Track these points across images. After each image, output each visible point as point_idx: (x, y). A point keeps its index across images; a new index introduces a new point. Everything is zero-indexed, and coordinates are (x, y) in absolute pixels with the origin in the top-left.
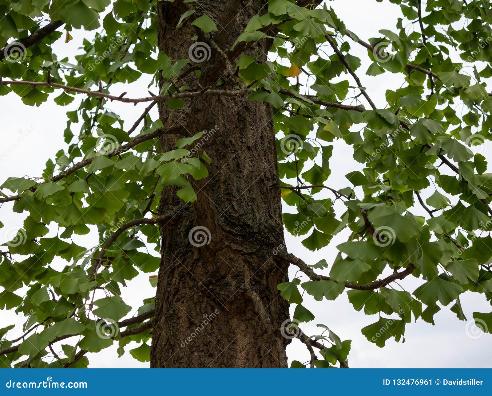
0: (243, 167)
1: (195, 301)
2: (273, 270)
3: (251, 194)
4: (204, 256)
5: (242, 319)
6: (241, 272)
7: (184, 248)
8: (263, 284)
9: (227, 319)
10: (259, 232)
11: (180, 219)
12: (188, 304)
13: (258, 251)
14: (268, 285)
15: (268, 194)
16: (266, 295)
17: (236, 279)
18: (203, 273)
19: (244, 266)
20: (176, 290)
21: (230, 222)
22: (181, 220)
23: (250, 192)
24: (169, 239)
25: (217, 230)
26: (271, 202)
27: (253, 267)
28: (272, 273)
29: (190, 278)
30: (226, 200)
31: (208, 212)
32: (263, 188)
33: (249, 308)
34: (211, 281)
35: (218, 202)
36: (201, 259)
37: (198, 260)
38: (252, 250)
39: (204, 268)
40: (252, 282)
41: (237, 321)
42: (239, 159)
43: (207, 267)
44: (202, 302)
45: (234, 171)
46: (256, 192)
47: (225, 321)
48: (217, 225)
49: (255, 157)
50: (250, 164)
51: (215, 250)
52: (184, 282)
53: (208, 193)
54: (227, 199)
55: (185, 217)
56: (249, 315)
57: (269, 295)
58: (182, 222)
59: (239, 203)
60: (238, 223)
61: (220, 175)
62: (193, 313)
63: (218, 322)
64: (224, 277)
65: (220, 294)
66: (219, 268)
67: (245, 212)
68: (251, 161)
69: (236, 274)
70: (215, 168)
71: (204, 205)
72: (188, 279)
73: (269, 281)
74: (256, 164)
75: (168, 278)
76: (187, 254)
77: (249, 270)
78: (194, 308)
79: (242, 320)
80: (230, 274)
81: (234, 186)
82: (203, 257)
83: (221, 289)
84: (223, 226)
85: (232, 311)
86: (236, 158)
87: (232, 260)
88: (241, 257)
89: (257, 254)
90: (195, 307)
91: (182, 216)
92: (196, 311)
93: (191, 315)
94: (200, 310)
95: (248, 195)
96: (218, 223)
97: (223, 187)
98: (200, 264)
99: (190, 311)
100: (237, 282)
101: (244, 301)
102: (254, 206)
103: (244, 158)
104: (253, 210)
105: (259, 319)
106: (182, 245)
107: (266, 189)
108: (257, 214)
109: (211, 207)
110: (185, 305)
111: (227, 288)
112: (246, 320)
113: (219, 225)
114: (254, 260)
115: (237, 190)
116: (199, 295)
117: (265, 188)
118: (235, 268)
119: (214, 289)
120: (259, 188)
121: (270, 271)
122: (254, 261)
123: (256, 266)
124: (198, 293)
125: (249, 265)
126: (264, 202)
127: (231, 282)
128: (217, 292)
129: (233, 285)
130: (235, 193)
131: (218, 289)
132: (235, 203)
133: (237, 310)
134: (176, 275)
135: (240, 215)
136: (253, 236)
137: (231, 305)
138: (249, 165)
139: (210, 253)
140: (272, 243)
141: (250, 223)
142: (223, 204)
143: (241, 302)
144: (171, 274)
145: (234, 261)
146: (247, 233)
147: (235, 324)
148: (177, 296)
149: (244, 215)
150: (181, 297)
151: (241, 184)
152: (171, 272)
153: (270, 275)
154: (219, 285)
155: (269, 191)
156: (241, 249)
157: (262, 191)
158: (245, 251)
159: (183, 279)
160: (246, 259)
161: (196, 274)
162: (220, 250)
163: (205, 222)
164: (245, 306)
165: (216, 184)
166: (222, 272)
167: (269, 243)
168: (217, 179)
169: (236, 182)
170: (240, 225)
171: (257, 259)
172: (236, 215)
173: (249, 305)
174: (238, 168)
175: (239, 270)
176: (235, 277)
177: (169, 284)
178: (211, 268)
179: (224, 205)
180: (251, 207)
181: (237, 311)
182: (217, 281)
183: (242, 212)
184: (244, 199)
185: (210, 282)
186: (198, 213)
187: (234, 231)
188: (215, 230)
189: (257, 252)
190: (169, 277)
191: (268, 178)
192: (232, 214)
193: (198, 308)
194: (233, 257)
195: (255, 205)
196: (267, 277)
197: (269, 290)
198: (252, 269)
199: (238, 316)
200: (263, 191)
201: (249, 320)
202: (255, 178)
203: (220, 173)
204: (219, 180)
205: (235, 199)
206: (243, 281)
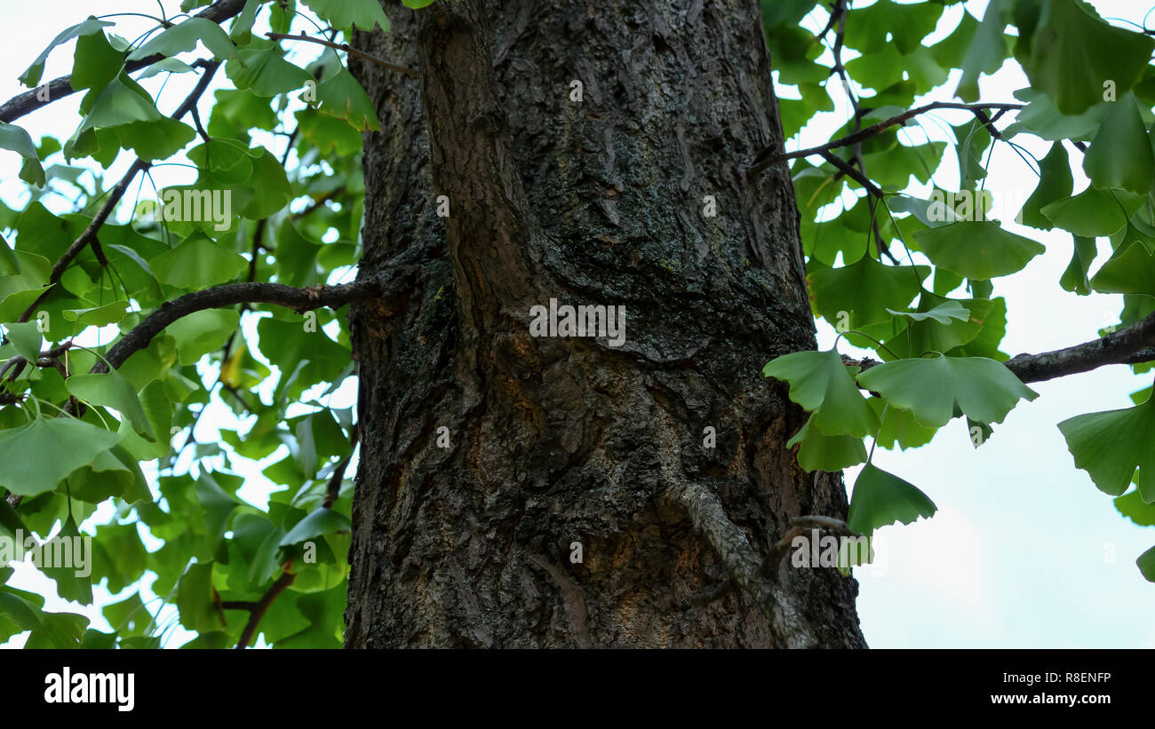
0: (640, 100)
1: (474, 562)
2: (769, 423)
3: (672, 179)
4: (498, 395)
5: (655, 604)
6: (641, 432)
7: (426, 384)
8: (735, 477)
9: (598, 608)
10: (709, 294)
11: (412, 291)
12: (446, 579)
13: (704, 354)
14: (753, 481)
15: (741, 189)
16: (748, 515)
17: (625, 458)
18: (499, 460)
19: (652, 409)
20: (403, 537)
21: (592, 260)
22: (417, 292)
23: (668, 175)
24: (381, 375)
25: (539, 285)
26: (755, 217)
27: (691, 413)
28: (767, 439)
29: (452, 485)
30: (576, 200)
31: (500, 214)
32: (721, 166)
33: (685, 561)
34: (532, 482)
35: (549, 212)
36: (490, 405)
37: (479, 412)
38: (684, 354)
39: (502, 438)
40: (686, 465)
41: (638, 615)
42: (621, 73)
43: (514, 433)
44: (502, 566)
45: (604, 110)
46: (693, 175)
47: (589, 618)
48: (539, 267)
49: (684, 72)
50: (667, 91)
51: (537, 360)
52: (432, 504)
53: (493, 143)
54: (579, 195)
55: (428, 278)
56: (684, 590)
57: (763, 522)
58: (419, 300)
59: (628, 205)
60: (624, 264)
61: (553, 129)
62: (467, 606)
63: (565, 625)
64: (578, 459)
65: (564, 521)
66: (558, 427)
67: (648, 232)
68: (672, 82)
69: (625, 441)
70: (537, 110)
71: (480, 188)
72: (443, 489)
73: (761, 470)
74: (691, 91)
75: (378, 508)
76: (439, 399)
77: (675, 427)
78: (469, 588)
79: (656, 610)
80: (602, 447)
81: (606, 155)
82: (495, 399)
83: (570, 504)
84: (565, 272)
85: (616, 576)
86: (611, 73)
87: (607, 393)
88: (640, 379)
89: (705, 366)
90: (473, 585)
91: (417, 281)
92: (479, 599)
93: (460, 614)
94: (495, 594)
95: (661, 184)
96: (541, 261)
97: (566, 164)
98: (487, 426)
99: (457, 603)
100: (630, 466)
101: (658, 534)
102: (683, 214)
103: (642, 73)
104: (681, 227)
105: (726, 608)
106: (421, 372)
107: (734, 171)
108: (699, 239)
109: (509, 196)
110: (438, 584)
111: (590, 496)
112: (674, 607)
113: (545, 267)
114: (693, 390)
115: (620, 166)
116: (488, 540)
117: (727, 169)
118: (620, 421)
119: (542, 509)
120: (705, 169)
121: (758, 429)
122: (691, 391)
123: (700, 408)
124: (482, 532)
125: (672, 405)
126: (728, 214)
127: (607, 471)
128: (553, 518)
129: (614, 480)
130: (610, 173)
131: (557, 507)
132: (610, 207)
133: (635, 568)
134: (404, 489)
135: (630, 239)
136: (685, 307)
137: (611, 554)
138: (663, 95)
139: (520, 377)
140: (760, 330)
141: (673, 264)
142: (568, 214)
143: (645, 535)
144: (385, 490)
145: (613, 397)
146: (658, 294)
147: (629, 625)
148: (406, 561)
149: (645, 240)
150: (423, 558)
151: (637, 149)
152: (384, 483)
153: (759, 445)
154: (562, 491)
155: (744, 180)
156: (639, 350)
157: (716, 176)
158: (653, 355)
159: (429, 493)
160: (660, 384)
161: (476, 467)
162: (556, 359)
163: (489, 256)
164: (664, 551)
165: (541, 159)
166: (569, 441)
167: (748, 331)
168: (544, 142)
169: (613, 142)
170: (632, 271)
171: (703, 384)
172: (617, 240)
173: (682, 551)
174: (622, 102)
175: (635, 426)
176: (621, 449)
177: (380, 529)
178: (524, 434)
179: (571, 217)
180: (672, 218)
181: (636, 576)
182: (552, 479)
183: (638, 231)
184: (648, 194)
185: (530, 487)
186: (461, 222)
187: (608, 289)
188: (532, 284)
189: (702, 358)
190: (380, 502)
191: (738, 142)
192: (598, 236)
193: (485, 587)
194: (611, 383)
195: (688, 212)
196: (751, 453)
197: (762, 502)
198: (685, 421)
199: (642, 597)
200: (721, 180)
201: (684, 609)
202: (688, 133)
203: (556, 123)
204: (550, 147)
205: (611, 193)
206: (652, 462)
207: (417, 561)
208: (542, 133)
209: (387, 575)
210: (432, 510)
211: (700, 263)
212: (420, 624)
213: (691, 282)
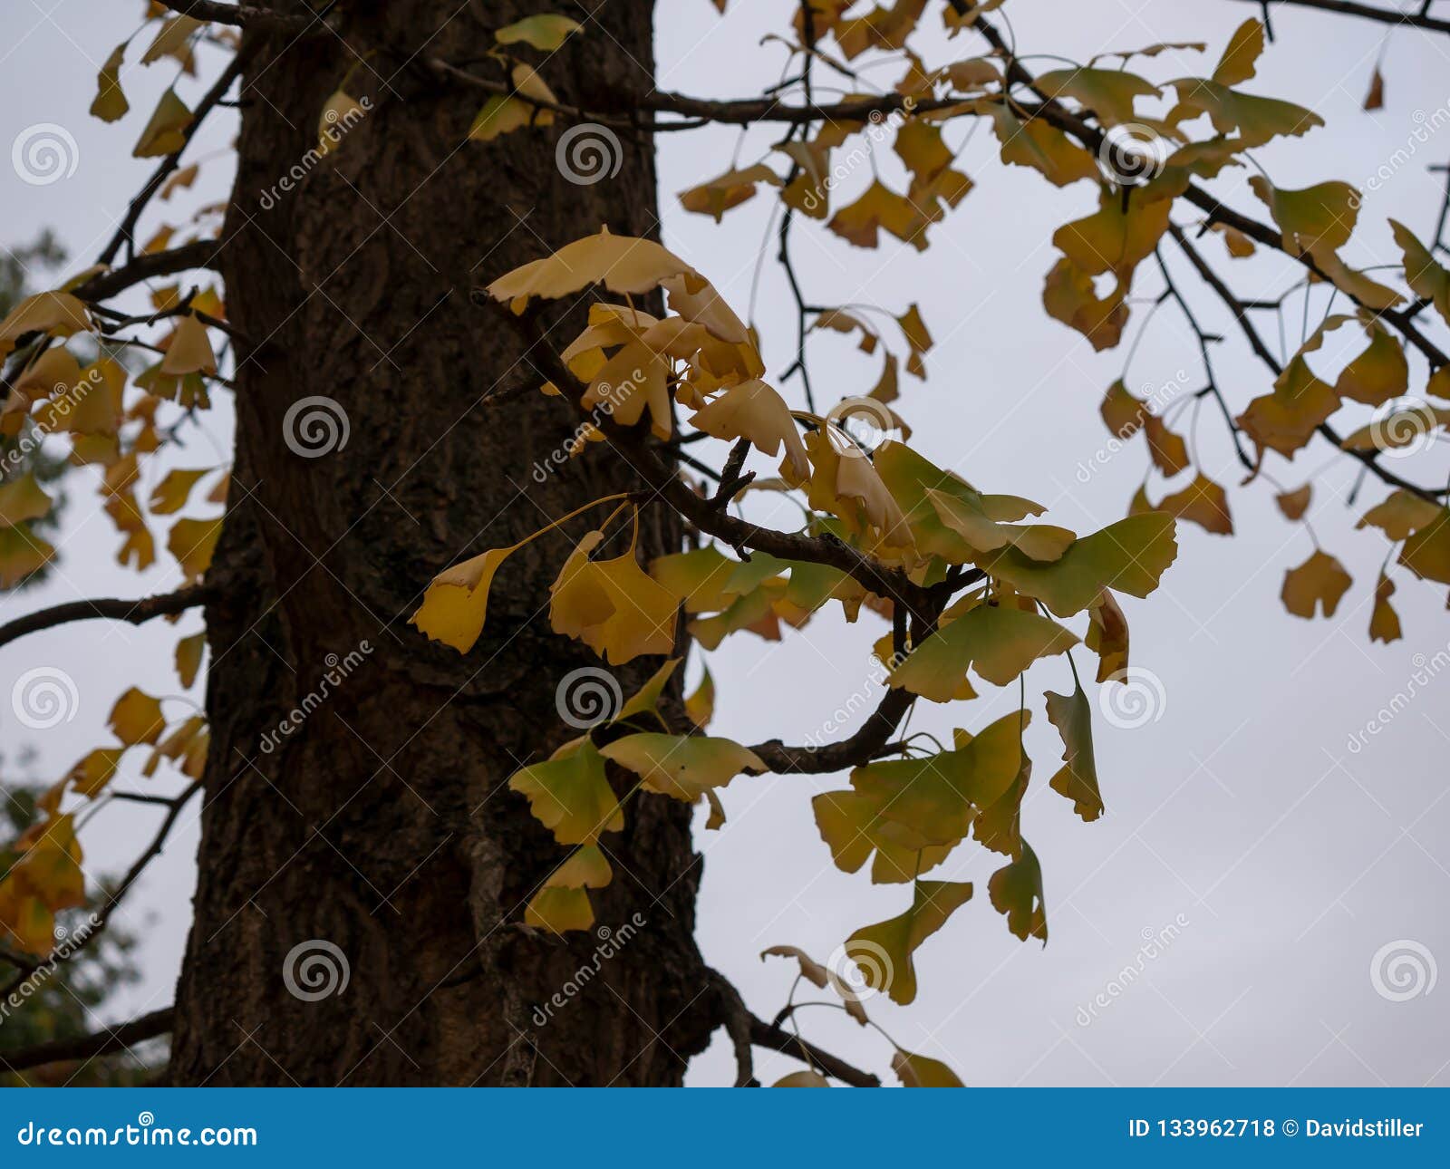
1: (291, 895)
6: (450, 770)
9: (401, 953)
11: (250, 597)
13: (519, 685)
17: (434, 796)
18: (319, 789)
19: (463, 745)
20: (231, 860)
22: (254, 599)
27: (500, 750)
29: (275, 812)
37: (299, 740)
38: (498, 686)
39: (322, 767)
41: (437, 960)
42: (470, 356)
43: (333, 763)
44: (318, 898)
52: (258, 829)
54: (414, 504)
59: (460, 516)
61: (397, 421)
64: (391, 796)
69: (434, 779)
70: (383, 398)
77: (485, 763)
82: (315, 727)
83: (379, 842)
85: (418, 921)
88: (453, 714)
89: (519, 698)
91: (254, 587)
100: (437, 807)
111: (398, 837)
116: (306, 873)
119: (356, 845)
122: (503, 726)
125: (483, 741)
127: (417, 808)
128: (364, 855)
129: (422, 819)
131: (369, 843)
133: (436, 913)
150: (246, 886)
154: (374, 828)
159: (255, 818)
160: (472, 720)
161: (298, 793)
165: (382, 455)
168: (387, 436)
171: (515, 717)
175: (445, 764)
176: (432, 788)
178: (343, 764)
181: (436, 920)
184: (483, 499)
185: (346, 821)
189: (517, 689)
198: (494, 758)
199: (440, 941)
202: (536, 423)
203: (401, 413)
204: (392, 441)
205: (442, 502)
206: (459, 803)
207: (240, 888)
208: (384, 425)
209: (217, 896)
210: (258, 836)
211: (528, 578)
212: (241, 953)
213: (515, 602)
